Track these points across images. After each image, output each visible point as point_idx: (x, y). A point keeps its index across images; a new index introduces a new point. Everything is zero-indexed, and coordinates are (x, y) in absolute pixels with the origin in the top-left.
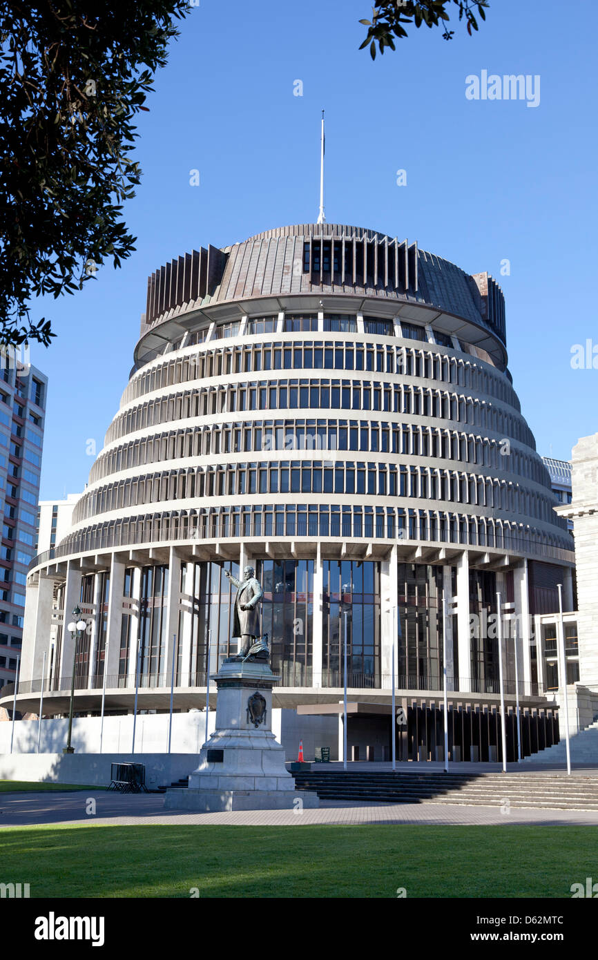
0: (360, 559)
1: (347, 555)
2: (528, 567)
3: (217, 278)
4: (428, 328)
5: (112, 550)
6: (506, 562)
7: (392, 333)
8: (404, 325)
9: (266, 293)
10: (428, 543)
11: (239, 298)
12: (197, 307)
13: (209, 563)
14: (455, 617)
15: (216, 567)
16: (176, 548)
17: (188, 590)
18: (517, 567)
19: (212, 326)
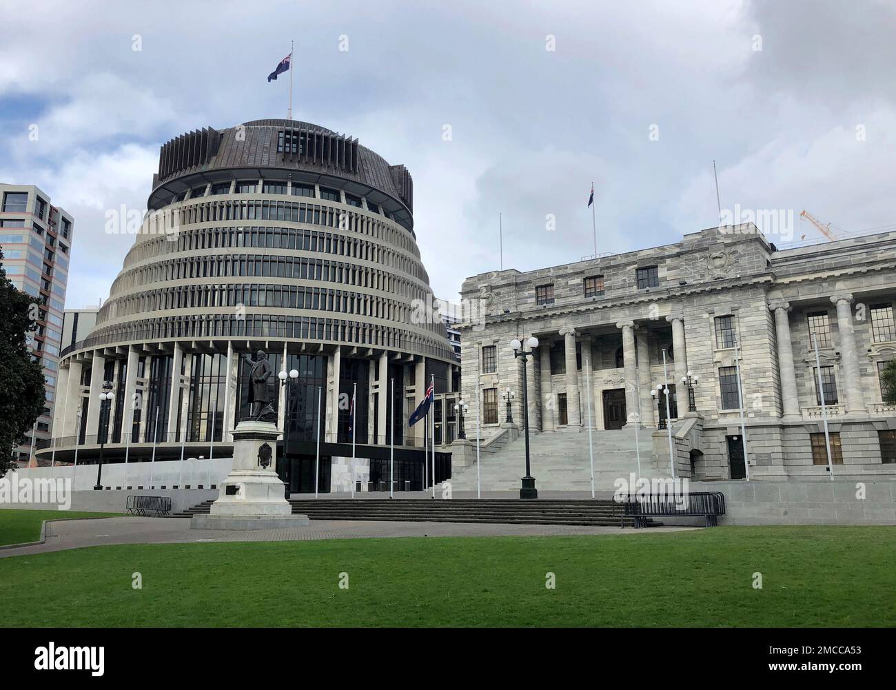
0: (312, 354)
1: (305, 351)
2: (425, 362)
3: (215, 151)
4: (364, 200)
5: (130, 343)
6: (412, 359)
7: (338, 200)
8: (347, 196)
9: (250, 164)
10: (360, 344)
11: (230, 166)
12: (198, 171)
13: (203, 355)
14: (376, 395)
15: (208, 358)
16: (179, 342)
17: (188, 373)
18: (418, 362)
19: (209, 185)
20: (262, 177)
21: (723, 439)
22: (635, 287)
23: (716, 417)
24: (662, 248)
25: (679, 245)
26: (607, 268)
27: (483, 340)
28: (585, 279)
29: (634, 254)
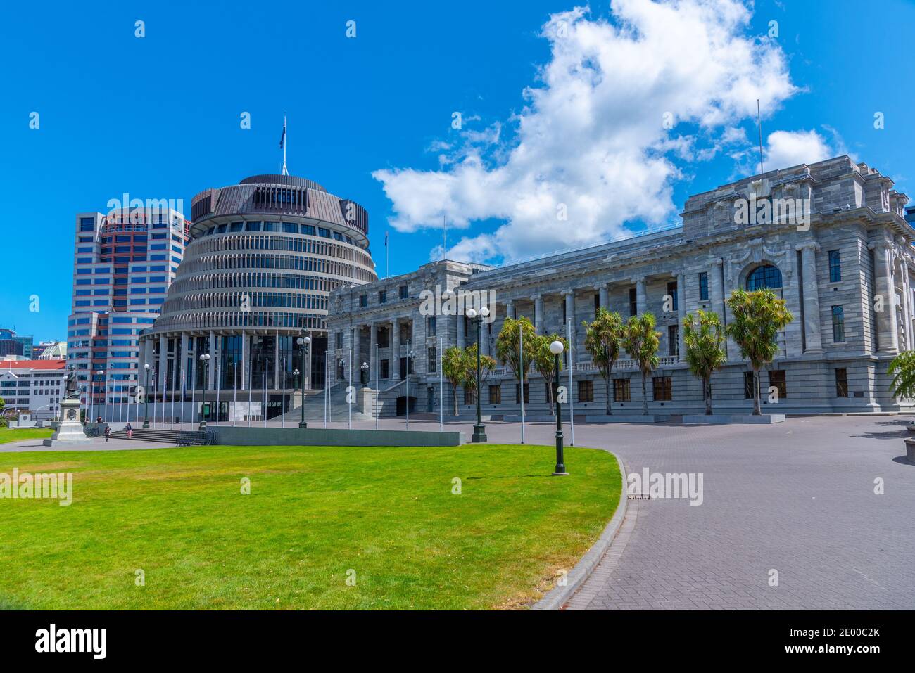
19: (216, 227)
20: (245, 219)
21: (426, 389)
22: (399, 299)
23: (424, 377)
24: (410, 274)
25: (417, 273)
26: (388, 285)
27: (337, 329)
28: (381, 292)
29: (399, 277)
